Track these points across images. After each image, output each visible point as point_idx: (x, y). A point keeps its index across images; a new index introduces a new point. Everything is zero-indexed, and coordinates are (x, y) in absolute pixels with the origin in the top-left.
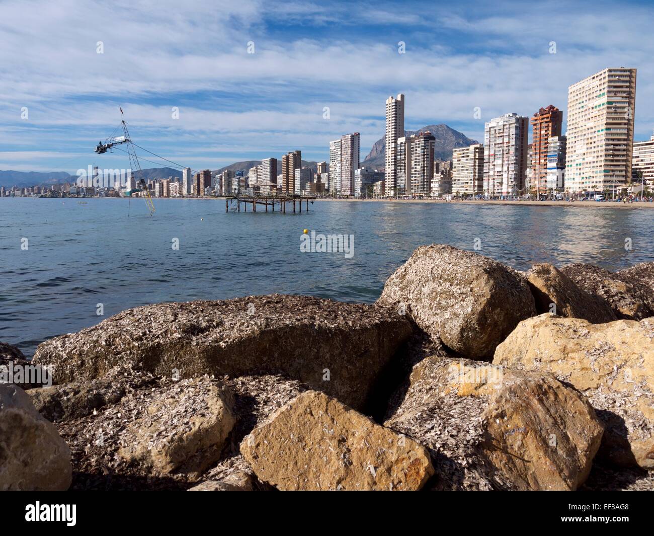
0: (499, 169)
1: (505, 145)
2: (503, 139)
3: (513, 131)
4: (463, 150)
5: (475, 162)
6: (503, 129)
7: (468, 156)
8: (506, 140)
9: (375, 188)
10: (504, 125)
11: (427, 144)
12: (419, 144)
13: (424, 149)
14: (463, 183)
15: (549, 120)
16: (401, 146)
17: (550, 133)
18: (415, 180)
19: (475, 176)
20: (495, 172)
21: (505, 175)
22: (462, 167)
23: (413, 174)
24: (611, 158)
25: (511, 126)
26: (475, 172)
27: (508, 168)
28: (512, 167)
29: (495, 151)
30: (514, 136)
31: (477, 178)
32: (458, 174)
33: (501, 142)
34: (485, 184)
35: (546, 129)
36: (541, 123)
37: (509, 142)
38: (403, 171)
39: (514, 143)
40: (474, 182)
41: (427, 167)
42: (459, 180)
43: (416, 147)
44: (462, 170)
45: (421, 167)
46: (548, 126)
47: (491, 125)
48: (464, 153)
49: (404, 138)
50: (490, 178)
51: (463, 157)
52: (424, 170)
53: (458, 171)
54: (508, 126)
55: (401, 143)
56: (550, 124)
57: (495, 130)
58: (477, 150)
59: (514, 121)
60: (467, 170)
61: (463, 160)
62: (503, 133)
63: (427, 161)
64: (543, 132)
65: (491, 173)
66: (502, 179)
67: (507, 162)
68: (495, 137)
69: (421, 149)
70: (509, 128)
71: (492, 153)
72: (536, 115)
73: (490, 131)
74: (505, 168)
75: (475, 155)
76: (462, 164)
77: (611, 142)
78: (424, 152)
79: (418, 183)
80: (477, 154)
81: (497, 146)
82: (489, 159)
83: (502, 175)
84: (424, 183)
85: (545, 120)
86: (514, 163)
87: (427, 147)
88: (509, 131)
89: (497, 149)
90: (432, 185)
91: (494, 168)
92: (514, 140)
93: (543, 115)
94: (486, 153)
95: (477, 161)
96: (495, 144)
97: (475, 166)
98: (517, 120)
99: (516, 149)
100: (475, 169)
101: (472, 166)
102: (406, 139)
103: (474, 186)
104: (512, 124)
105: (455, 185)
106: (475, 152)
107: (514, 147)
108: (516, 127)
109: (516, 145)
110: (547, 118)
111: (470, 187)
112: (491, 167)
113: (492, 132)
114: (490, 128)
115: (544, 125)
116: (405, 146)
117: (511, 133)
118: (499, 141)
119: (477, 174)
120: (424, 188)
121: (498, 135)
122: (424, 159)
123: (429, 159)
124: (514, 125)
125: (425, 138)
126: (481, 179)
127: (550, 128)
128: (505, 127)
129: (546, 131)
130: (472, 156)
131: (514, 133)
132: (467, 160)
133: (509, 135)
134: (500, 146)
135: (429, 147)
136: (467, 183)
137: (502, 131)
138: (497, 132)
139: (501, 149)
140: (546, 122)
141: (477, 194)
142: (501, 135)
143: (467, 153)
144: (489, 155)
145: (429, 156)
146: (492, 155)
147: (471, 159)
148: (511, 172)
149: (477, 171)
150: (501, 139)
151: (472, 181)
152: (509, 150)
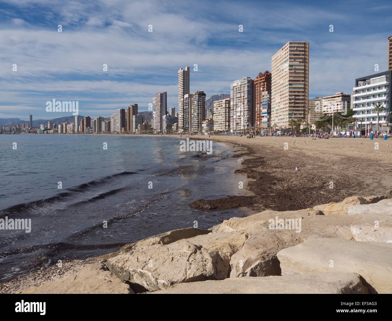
0: (238, 114)
1: (242, 98)
2: (241, 94)
3: (246, 89)
4: (219, 102)
5: (226, 110)
6: (241, 87)
7: (222, 106)
8: (242, 95)
9: (173, 127)
10: (241, 85)
11: (200, 98)
12: (196, 98)
13: (198, 102)
14: (219, 124)
15: (264, 80)
16: (186, 100)
17: (265, 90)
18: (194, 122)
19: (226, 119)
20: (237, 116)
21: (242, 119)
22: (219, 113)
23: (192, 118)
24: (293, 105)
25: (245, 85)
26: (226, 117)
27: (244, 113)
28: (246, 112)
29: (236, 102)
30: (246, 92)
31: (227, 120)
32: (217, 118)
33: (240, 96)
34: (231, 123)
35: (263, 87)
36: (260, 83)
37: (244, 96)
38: (187, 116)
39: (247, 97)
40: (226, 123)
41: (201, 113)
42: (217, 122)
43: (194, 101)
44: (219, 115)
45: (197, 114)
46: (264, 85)
47: (234, 85)
48: (219, 104)
49: (188, 95)
50: (234, 120)
51: (219, 106)
52: (198, 116)
53: (217, 115)
54: (243, 86)
55: (186, 98)
56: (265, 83)
57: (236, 88)
58: (227, 102)
59: (247, 82)
60: (222, 115)
61: (219, 108)
62: (241, 90)
63: (201, 109)
64: (261, 89)
65: (235, 117)
66: (241, 121)
67: (243, 110)
68: (237, 93)
69: (197, 102)
70: (244, 87)
71: (235, 103)
72: (257, 78)
73: (233, 89)
74: (242, 114)
75: (226, 105)
76: (219, 111)
77: (293, 94)
78: (198, 104)
79: (195, 124)
80: (227, 104)
81: (238, 99)
82: (233, 108)
83: (240, 118)
84: (198, 124)
85: (263, 80)
86: (247, 110)
87: (200, 100)
88: (244, 89)
89: (238, 101)
90: (203, 125)
91: (236, 114)
92: (247, 94)
93: (261, 77)
94: (232, 103)
95: (227, 109)
96: (236, 98)
97: (226, 112)
98: (249, 81)
99: (248, 101)
100: (226, 114)
101: (224, 113)
102: (189, 96)
103: (226, 126)
104: (245, 84)
105: (215, 125)
106: (226, 103)
107: (247, 100)
108: (248, 86)
109: (248, 98)
110: (263, 79)
111: (223, 126)
112: (235, 113)
113: (235, 90)
114: (233, 87)
115: (262, 84)
116: (188, 100)
117: (245, 90)
118: (239, 95)
119: (227, 118)
120: (198, 127)
121: (238, 92)
122: (198, 108)
123: (202, 108)
124: (246, 85)
125: (198, 94)
126: (229, 121)
127: (265, 86)
128: (242, 86)
129: (263, 88)
130: (224, 106)
131: (247, 90)
132: (221, 108)
133: (244, 91)
134: (239, 99)
135: (202, 101)
136: (222, 123)
137: (240, 89)
138: (237, 89)
139: (239, 101)
140: (263, 82)
141: (227, 131)
142: (240, 91)
143: (221, 104)
144: (233, 105)
145: (202, 106)
146: (235, 105)
147: (223, 108)
148: (246, 116)
149: (227, 116)
150: (240, 94)
151: (224, 123)
152: (244, 101)
